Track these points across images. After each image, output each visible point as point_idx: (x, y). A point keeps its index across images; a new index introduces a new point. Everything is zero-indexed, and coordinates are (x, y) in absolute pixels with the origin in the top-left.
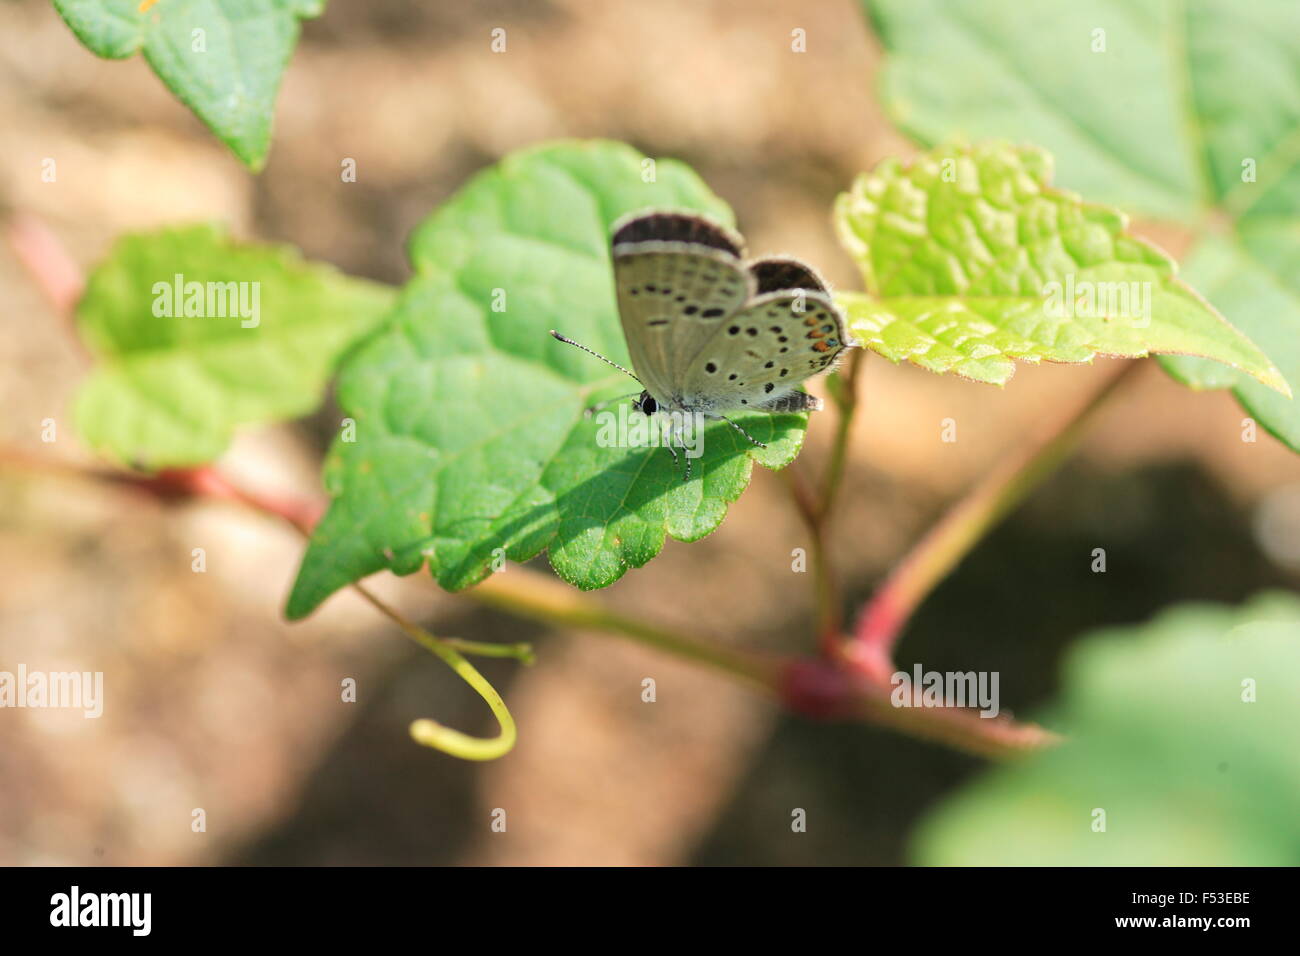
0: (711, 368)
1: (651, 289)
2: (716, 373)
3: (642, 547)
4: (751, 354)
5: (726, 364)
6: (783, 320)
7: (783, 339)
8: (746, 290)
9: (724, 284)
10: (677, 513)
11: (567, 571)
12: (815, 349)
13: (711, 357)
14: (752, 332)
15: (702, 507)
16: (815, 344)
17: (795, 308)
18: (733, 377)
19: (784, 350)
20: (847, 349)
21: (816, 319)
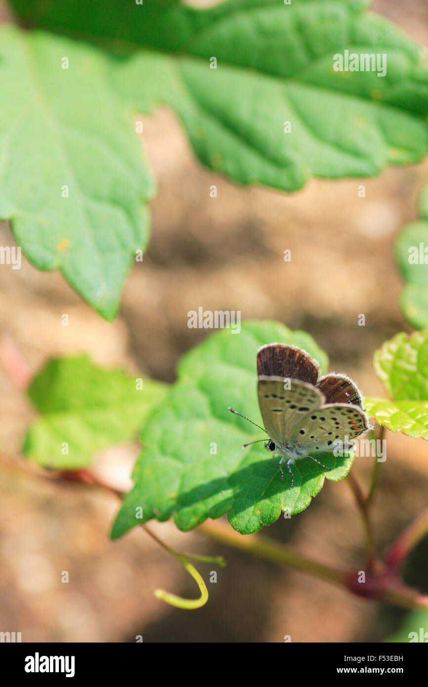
0: (302, 432)
1: (275, 396)
2: (304, 435)
3: (270, 515)
4: (322, 428)
5: (310, 432)
6: (338, 415)
7: (337, 423)
8: (320, 401)
9: (309, 397)
10: (287, 500)
11: (235, 525)
12: (352, 428)
13: (302, 427)
14: (323, 419)
15: (299, 498)
16: (353, 427)
17: (343, 411)
18: (312, 437)
19: (337, 428)
20: (368, 430)
21: (354, 417)
